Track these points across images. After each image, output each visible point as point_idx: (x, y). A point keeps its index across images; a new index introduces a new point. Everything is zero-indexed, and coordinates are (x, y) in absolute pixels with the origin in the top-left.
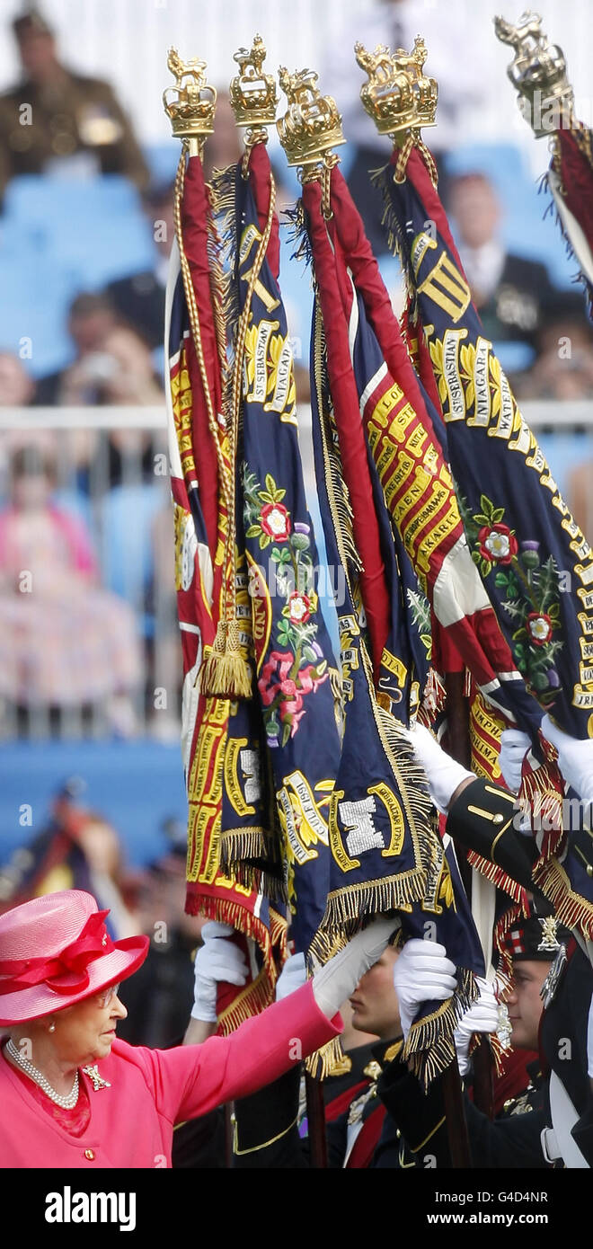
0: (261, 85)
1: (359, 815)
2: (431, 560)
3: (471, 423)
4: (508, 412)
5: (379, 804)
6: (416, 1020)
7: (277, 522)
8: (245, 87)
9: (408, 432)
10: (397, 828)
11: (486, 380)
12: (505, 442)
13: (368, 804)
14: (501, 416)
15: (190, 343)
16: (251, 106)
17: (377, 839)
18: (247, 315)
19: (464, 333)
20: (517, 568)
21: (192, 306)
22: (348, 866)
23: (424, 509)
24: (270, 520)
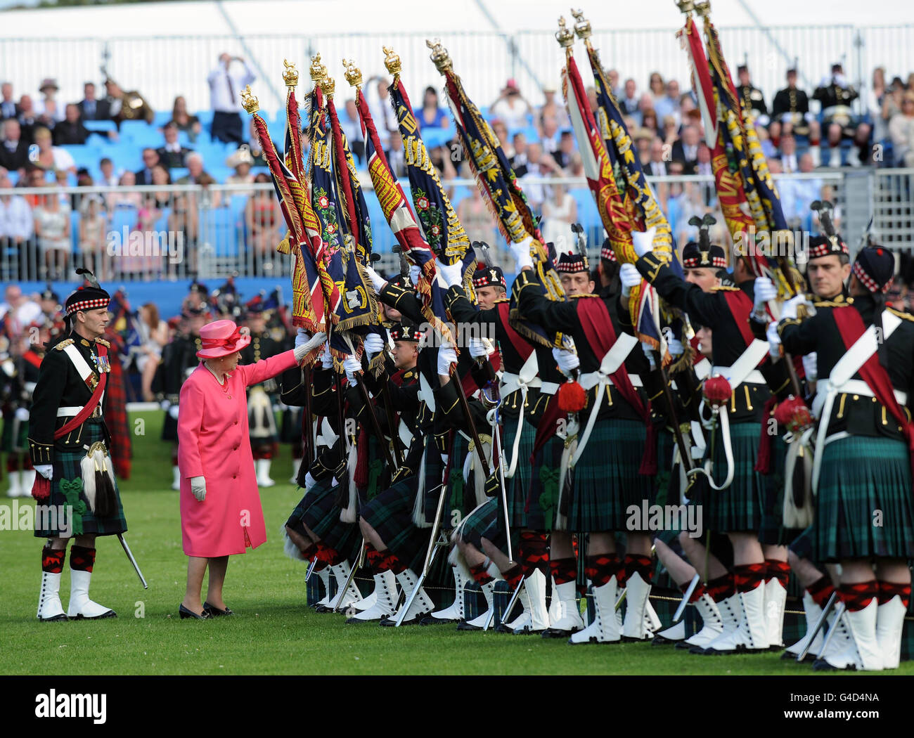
0: (320, 68)
1: (352, 296)
2: (390, 212)
3: (415, 165)
5: (359, 292)
6: (372, 358)
7: (324, 202)
8: (314, 68)
9: (383, 173)
10: (364, 300)
12: (426, 172)
13: (355, 292)
15: (292, 149)
16: (316, 74)
17: (358, 303)
18: (315, 139)
19: (414, 137)
20: (429, 211)
21: (292, 138)
22: (349, 312)
23: (388, 197)
24: (322, 201)
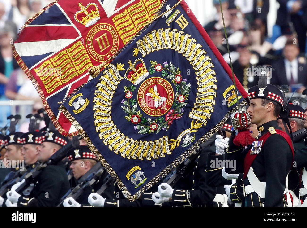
4: (188, 51)
11: (185, 44)
14: (186, 52)
